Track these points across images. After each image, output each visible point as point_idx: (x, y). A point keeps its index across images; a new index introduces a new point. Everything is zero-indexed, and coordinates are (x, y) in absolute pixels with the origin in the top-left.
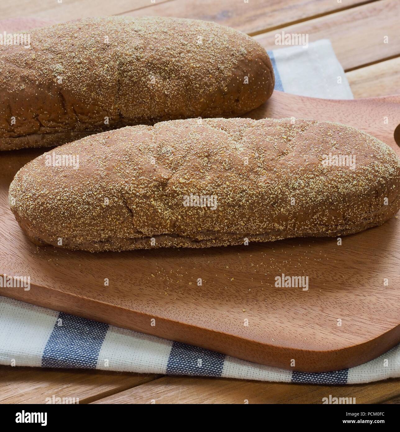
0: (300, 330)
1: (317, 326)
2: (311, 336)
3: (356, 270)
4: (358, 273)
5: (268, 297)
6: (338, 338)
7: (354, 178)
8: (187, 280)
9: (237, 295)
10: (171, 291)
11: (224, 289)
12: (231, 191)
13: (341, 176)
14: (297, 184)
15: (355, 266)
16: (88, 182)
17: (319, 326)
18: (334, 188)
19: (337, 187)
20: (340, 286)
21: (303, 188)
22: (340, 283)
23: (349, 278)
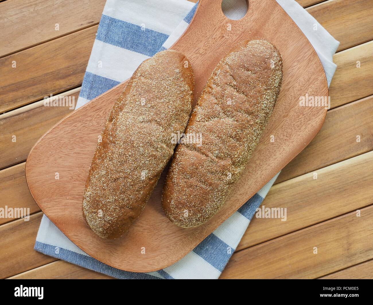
0: (307, 130)
1: (309, 122)
2: (312, 127)
3: (292, 87)
4: (294, 87)
5: (283, 133)
6: (320, 117)
7: (275, 77)
8: (254, 162)
9: (274, 145)
10: (256, 172)
11: (268, 149)
12: (252, 136)
13: (271, 82)
14: (265, 105)
15: (289, 87)
16: (210, 196)
17: (310, 121)
18: (274, 89)
19: (275, 87)
20: (295, 100)
21: (268, 103)
22: (294, 98)
23: (294, 93)
